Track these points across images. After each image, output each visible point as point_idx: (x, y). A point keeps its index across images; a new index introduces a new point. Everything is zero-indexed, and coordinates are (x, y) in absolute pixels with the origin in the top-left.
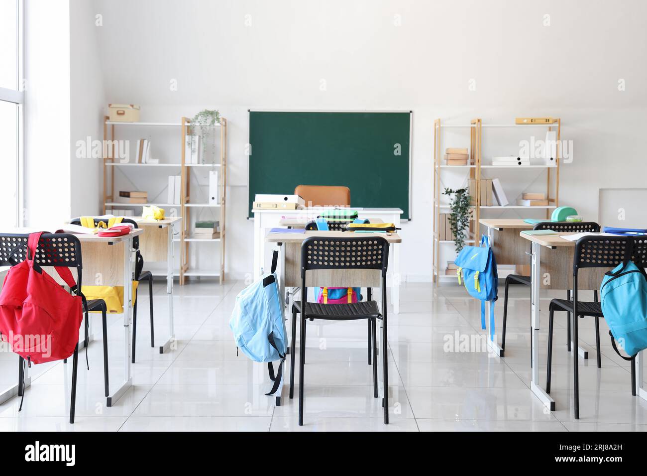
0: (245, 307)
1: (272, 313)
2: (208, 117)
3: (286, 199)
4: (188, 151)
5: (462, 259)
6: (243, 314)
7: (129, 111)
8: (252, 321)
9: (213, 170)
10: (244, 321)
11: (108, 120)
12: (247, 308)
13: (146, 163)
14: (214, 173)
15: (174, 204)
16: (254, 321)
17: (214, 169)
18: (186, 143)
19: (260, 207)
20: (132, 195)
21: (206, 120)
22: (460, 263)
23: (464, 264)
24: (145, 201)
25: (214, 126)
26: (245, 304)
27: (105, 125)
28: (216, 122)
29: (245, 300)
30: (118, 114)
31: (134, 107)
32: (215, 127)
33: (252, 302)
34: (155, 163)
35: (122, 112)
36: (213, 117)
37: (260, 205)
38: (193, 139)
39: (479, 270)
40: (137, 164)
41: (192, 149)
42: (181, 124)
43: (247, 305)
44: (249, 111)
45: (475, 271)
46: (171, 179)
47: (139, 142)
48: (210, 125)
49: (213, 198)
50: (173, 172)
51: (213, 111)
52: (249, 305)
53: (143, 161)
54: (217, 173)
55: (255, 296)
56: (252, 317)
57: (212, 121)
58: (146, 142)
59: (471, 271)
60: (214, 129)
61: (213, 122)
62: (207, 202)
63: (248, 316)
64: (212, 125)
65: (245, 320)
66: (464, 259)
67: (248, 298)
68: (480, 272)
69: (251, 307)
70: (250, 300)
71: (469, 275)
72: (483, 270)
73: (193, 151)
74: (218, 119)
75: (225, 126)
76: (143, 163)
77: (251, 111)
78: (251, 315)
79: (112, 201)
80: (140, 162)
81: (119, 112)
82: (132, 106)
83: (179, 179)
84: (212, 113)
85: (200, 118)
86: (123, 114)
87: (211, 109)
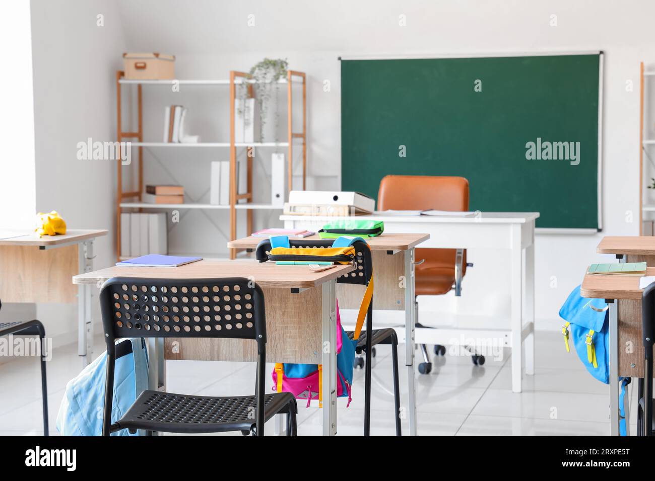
0: (75, 397)
1: (121, 408)
2: (268, 70)
3: (336, 198)
4: (239, 122)
5: (571, 306)
6: (71, 410)
7: (152, 64)
8: (86, 423)
9: (276, 152)
10: (72, 423)
11: (122, 77)
12: (79, 398)
13: (179, 142)
14: (279, 157)
15: (220, 204)
16: (89, 424)
17: (278, 151)
18: (236, 111)
19: (294, 211)
20: (159, 190)
21: (265, 74)
22: (568, 313)
23: (574, 315)
24: (180, 199)
25: (277, 83)
26: (76, 393)
27: (119, 85)
28: (281, 77)
29: (76, 385)
30: (137, 68)
31: (161, 56)
32: (278, 86)
33: (89, 388)
34: (192, 142)
35: (142, 65)
36: (275, 70)
37: (294, 207)
38: (247, 105)
39: (594, 328)
40: (166, 144)
41: (245, 120)
42: (228, 82)
43: (79, 393)
44: (340, 59)
45: (589, 330)
46: (215, 165)
47: (168, 111)
48: (271, 83)
49: (278, 196)
50: (219, 155)
51: (275, 61)
52: (83, 394)
53: (175, 138)
54: (282, 156)
55: (94, 378)
56: (85, 416)
57: (275, 76)
58: (178, 110)
59: (583, 330)
60: (278, 88)
61: (277, 78)
62: (270, 203)
63: (79, 414)
64: (275, 82)
65: (74, 421)
66: (574, 308)
67: (82, 382)
68: (595, 332)
69: (86, 397)
70: (84, 385)
71: (580, 335)
72: (599, 328)
73: (246, 124)
74: (285, 73)
75: (304, 83)
76: (174, 142)
77: (343, 59)
78: (84, 411)
79: (140, 200)
80: (170, 140)
81: (139, 65)
82: (157, 55)
83: (226, 166)
84: (274, 64)
85: (257, 71)
86: (144, 67)
87: (274, 57)
